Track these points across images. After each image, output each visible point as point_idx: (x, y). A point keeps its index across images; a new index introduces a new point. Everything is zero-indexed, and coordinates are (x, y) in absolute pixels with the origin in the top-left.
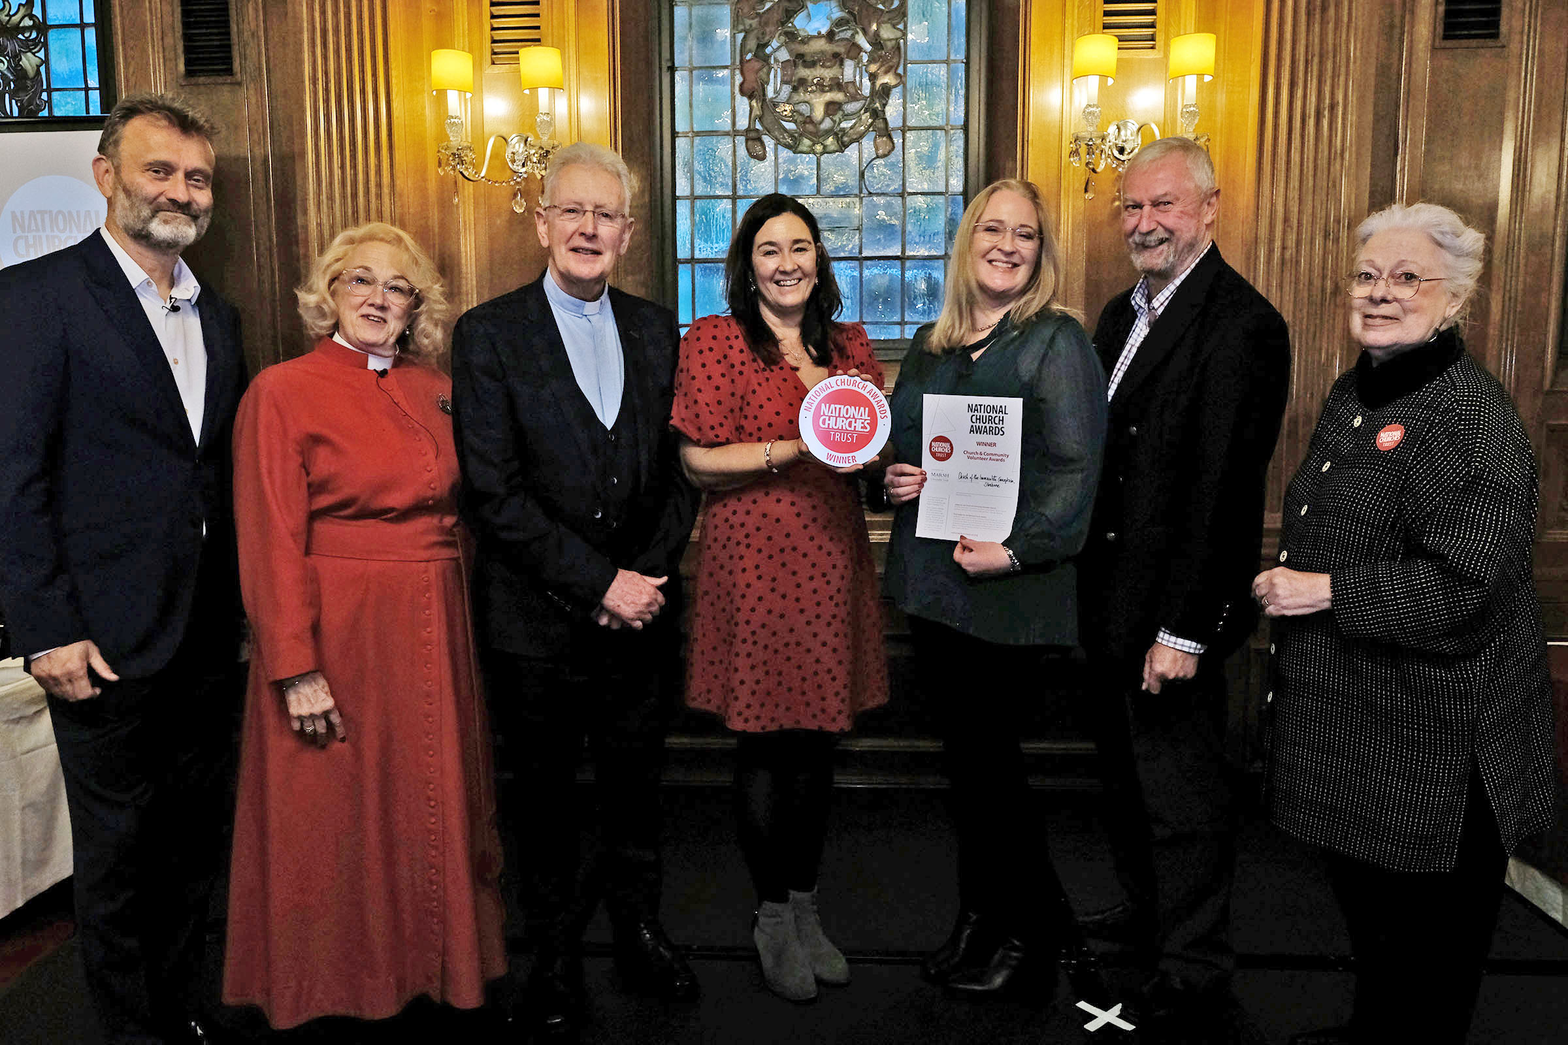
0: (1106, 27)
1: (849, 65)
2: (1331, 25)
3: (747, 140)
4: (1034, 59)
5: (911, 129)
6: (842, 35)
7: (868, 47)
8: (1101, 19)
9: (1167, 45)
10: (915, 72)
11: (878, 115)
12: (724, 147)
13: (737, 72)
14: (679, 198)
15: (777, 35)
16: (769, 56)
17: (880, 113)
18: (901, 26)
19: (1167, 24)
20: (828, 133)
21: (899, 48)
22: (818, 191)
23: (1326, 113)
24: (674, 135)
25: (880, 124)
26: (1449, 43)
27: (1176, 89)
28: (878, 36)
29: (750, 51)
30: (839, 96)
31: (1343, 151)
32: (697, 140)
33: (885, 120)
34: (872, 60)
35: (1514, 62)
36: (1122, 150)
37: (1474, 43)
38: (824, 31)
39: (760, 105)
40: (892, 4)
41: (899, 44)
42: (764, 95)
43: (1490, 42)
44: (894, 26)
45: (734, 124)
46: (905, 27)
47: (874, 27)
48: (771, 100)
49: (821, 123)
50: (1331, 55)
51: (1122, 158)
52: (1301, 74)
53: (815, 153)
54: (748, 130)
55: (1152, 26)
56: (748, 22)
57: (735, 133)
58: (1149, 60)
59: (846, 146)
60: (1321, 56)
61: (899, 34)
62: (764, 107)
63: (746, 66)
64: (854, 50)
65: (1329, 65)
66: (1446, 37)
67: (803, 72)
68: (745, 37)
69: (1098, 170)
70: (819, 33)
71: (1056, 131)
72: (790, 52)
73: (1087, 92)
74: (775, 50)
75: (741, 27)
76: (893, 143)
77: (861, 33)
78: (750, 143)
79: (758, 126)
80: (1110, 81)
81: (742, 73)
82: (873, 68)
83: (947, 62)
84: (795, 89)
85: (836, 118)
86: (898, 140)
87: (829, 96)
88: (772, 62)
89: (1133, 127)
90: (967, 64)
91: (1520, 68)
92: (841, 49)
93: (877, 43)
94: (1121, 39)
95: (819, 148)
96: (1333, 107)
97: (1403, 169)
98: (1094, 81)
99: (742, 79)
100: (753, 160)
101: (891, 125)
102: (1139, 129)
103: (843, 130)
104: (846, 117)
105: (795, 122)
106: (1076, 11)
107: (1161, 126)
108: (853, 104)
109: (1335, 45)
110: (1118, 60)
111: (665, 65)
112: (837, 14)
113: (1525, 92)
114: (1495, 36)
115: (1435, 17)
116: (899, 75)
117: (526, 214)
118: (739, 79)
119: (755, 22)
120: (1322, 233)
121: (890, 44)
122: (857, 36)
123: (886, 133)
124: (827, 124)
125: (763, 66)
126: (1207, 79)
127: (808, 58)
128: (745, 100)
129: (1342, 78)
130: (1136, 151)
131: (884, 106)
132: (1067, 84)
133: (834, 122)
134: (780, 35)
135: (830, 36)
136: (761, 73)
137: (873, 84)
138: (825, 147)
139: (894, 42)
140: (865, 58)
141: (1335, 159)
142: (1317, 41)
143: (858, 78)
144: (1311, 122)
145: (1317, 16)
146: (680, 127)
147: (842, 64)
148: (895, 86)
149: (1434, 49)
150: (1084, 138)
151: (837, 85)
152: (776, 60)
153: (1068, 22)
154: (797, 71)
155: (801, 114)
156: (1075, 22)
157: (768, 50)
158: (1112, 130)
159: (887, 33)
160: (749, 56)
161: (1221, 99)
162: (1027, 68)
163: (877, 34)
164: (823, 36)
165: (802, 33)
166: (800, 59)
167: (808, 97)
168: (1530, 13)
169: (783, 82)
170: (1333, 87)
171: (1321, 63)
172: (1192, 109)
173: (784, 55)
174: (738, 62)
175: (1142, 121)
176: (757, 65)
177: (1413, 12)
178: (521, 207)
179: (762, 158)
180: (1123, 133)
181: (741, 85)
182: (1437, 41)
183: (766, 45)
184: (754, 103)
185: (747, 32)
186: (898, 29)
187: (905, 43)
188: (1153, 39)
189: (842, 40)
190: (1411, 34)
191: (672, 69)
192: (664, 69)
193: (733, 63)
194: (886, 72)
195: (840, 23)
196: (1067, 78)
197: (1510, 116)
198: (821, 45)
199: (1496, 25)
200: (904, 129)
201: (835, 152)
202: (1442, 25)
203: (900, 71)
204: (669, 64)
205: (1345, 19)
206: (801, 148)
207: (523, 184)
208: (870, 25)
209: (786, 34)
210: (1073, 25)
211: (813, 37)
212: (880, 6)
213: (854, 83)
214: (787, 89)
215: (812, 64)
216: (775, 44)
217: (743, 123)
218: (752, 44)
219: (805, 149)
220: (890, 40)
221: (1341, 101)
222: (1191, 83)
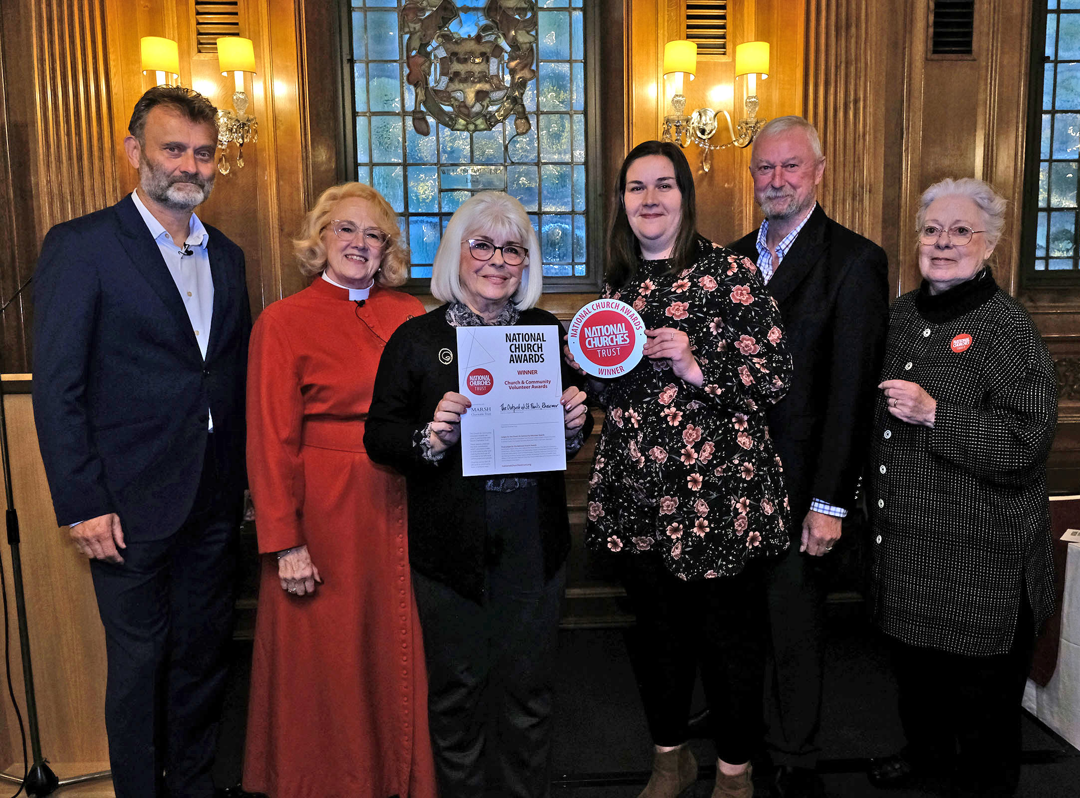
0: (689, 37)
1: (494, 62)
2: (853, 40)
3: (414, 120)
4: (635, 60)
5: (543, 113)
6: (487, 39)
7: (508, 49)
8: (684, 31)
9: (734, 52)
10: (546, 68)
11: (517, 101)
12: (396, 125)
13: (405, 65)
14: (360, 165)
15: (436, 37)
16: (430, 54)
17: (519, 101)
18: (533, 33)
19: (735, 37)
20: (478, 114)
21: (532, 49)
22: (472, 160)
23: (852, 106)
24: (355, 114)
25: (518, 108)
26: (936, 56)
27: (742, 86)
28: (516, 39)
29: (414, 49)
30: (486, 87)
31: (864, 135)
32: (374, 118)
33: (523, 106)
34: (512, 59)
35: (983, 72)
36: (703, 132)
37: (953, 56)
38: (473, 35)
39: (423, 92)
40: (526, 16)
41: (532, 46)
42: (427, 84)
43: (966, 57)
44: (528, 32)
45: (403, 105)
46: (537, 33)
47: (513, 33)
48: (432, 89)
49: (473, 107)
50: (854, 63)
51: (704, 137)
52: (833, 77)
53: (468, 131)
54: (414, 112)
55: (723, 37)
56: (412, 25)
57: (404, 113)
58: (722, 63)
59: (493, 126)
60: (847, 63)
61: (532, 39)
62: (427, 92)
63: (411, 60)
64: (497, 51)
65: (853, 69)
66: (935, 52)
67: (456, 67)
68: (410, 38)
69: (685, 146)
70: (469, 36)
71: (653, 116)
72: (446, 50)
73: (675, 85)
74: (435, 49)
75: (407, 30)
76: (530, 124)
77: (502, 38)
78: (416, 121)
79: (423, 109)
80: (692, 78)
81: (409, 66)
82: (513, 64)
83: (570, 61)
84: (451, 80)
85: (485, 103)
86: (533, 122)
87: (478, 86)
88: (433, 58)
89: (711, 114)
90: (585, 64)
91: (987, 76)
92: (487, 49)
93: (515, 45)
94: (699, 46)
95: (472, 127)
96: (856, 101)
97: (907, 149)
98: (679, 77)
99: (408, 71)
100: (418, 136)
101: (527, 109)
102: (715, 115)
103: (490, 112)
104: (493, 102)
105: (452, 106)
106: (666, 24)
107: (732, 113)
108: (498, 92)
109: (856, 55)
110: (698, 63)
111: (346, 57)
112: (483, 22)
113: (991, 94)
114: (969, 52)
115: (927, 36)
116: (533, 71)
117: (231, 175)
118: (406, 71)
119: (418, 26)
120: (851, 196)
121: (525, 47)
122: (499, 40)
123: (523, 115)
124: (477, 108)
125: (425, 61)
126: (764, 77)
127: (462, 56)
128: (412, 87)
129: (862, 79)
130: (714, 132)
131: (522, 94)
132: (660, 80)
133: (483, 106)
134: (438, 37)
135: (478, 39)
136: (423, 67)
137: (513, 78)
138: (476, 126)
139: (528, 45)
140: (506, 57)
141: (859, 140)
142: (843, 52)
143: (501, 74)
144: (841, 114)
145: (843, 34)
146: (360, 108)
147: (488, 61)
148: (530, 79)
149: (927, 59)
150: (673, 121)
151: (484, 77)
152: (435, 56)
153: (660, 32)
154: (453, 65)
155: (456, 100)
156: (666, 33)
157: (429, 49)
158: (695, 116)
159: (523, 38)
160: (414, 53)
161: (776, 96)
162: (630, 66)
163: (515, 38)
164: (472, 39)
165: (456, 36)
166: (454, 56)
167: (461, 86)
168: (993, 35)
169: (442, 74)
170: (856, 85)
171: (847, 67)
172: (753, 100)
173: (442, 53)
174: (405, 58)
175: (718, 109)
176: (421, 60)
177: (911, 32)
178: (226, 170)
179: (426, 134)
180: (703, 118)
181: (408, 75)
182: (929, 54)
183: (428, 44)
184: (419, 90)
185: (412, 34)
186: (531, 35)
187: (537, 46)
188: (724, 46)
189: (486, 42)
190: (911, 49)
191: (352, 62)
192: (345, 61)
193: (401, 58)
194: (522, 69)
195: (485, 29)
196: (660, 75)
197: (980, 110)
198: (472, 46)
199: (969, 44)
200: (538, 113)
201: (485, 130)
202: (932, 44)
203: (534, 67)
204: (349, 58)
205: (864, 36)
206: (457, 127)
207: (228, 150)
208: (509, 31)
209: (443, 36)
210: (664, 35)
211: (464, 40)
212: (517, 17)
213: (498, 76)
214: (445, 79)
215: (465, 61)
216: (434, 43)
217: (410, 105)
218: (416, 44)
219: (461, 127)
220: (526, 43)
221: (862, 96)
222: (752, 80)
